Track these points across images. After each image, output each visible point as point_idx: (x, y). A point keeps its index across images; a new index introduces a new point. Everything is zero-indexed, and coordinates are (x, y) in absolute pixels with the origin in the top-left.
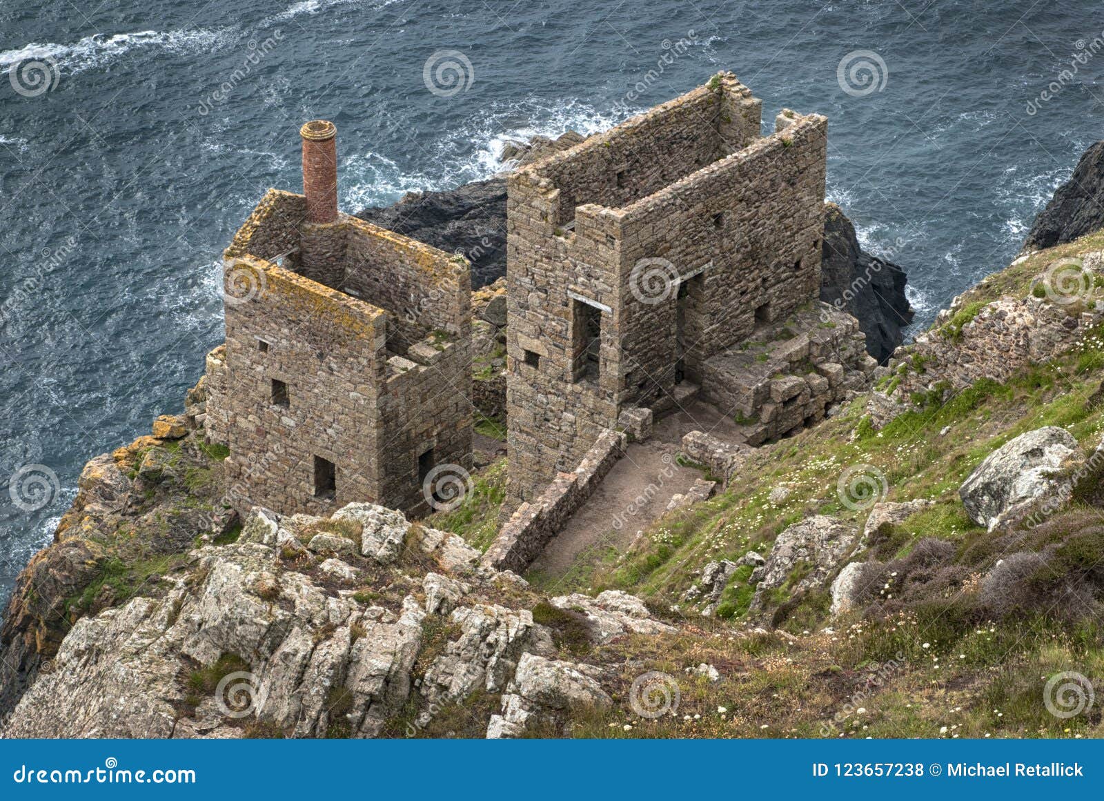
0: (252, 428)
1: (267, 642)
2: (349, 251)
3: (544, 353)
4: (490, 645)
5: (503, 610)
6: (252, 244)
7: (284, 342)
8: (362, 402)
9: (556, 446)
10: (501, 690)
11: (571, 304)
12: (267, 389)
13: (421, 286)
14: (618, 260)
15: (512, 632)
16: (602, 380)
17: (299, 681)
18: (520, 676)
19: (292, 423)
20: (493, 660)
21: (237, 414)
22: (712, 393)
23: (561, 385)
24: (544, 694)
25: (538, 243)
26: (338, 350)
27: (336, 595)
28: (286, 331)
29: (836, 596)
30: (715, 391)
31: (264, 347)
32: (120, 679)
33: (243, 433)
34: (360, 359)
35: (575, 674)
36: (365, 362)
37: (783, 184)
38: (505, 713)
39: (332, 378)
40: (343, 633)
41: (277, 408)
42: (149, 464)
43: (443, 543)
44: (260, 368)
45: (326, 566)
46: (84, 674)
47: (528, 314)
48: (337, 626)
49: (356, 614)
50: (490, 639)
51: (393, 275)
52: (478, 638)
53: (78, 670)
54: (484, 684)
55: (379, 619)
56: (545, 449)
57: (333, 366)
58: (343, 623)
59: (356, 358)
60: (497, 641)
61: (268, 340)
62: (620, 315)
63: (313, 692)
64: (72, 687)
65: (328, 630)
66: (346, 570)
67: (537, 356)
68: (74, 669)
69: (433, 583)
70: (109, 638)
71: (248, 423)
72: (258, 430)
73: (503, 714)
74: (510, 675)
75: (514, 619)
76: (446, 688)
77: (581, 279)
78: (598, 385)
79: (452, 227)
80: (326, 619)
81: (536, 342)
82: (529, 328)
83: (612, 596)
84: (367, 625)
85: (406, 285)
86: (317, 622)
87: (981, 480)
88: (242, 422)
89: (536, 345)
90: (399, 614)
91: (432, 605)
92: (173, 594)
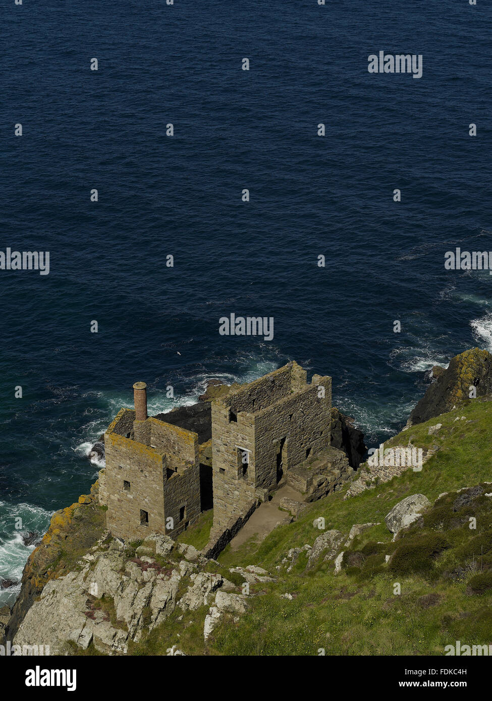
0: (117, 499)
1: (120, 589)
2: (152, 431)
3: (226, 468)
4: (205, 588)
5: (210, 574)
6: (115, 429)
7: (128, 466)
8: (158, 488)
9: (232, 504)
10: (210, 605)
11: (236, 450)
12: (121, 484)
13: (179, 443)
14: (254, 433)
15: (213, 583)
16: (249, 479)
17: (132, 604)
18: (217, 600)
19: (132, 497)
20: (207, 594)
21: (110, 494)
22: (291, 482)
23: (233, 481)
24: (226, 607)
25: (224, 427)
26: (149, 468)
27: (146, 570)
28: (128, 462)
29: (337, 565)
30: (292, 481)
31: (120, 468)
32: (65, 604)
33: (113, 501)
34: (157, 472)
35: (238, 599)
36: (159, 473)
37: (316, 402)
38: (211, 614)
39: (146, 480)
40: (149, 585)
41: (126, 491)
42: (77, 513)
43: (187, 549)
44: (119, 476)
45: (142, 559)
46: (52, 601)
47: (220, 454)
48: (147, 582)
49: (154, 577)
50: (205, 586)
51: (169, 439)
52: (200, 586)
53: (49, 600)
54: (203, 603)
55: (162, 579)
56: (228, 505)
57: (146, 474)
58: (149, 581)
59: (155, 471)
60: (208, 586)
61: (122, 465)
62: (255, 453)
63: (138, 608)
64: (47, 606)
65: (144, 583)
66: (150, 561)
67: (224, 470)
68: (48, 600)
69: (183, 565)
70: (61, 587)
71: (115, 497)
72: (119, 500)
73: (210, 615)
74: (213, 599)
75: (214, 578)
76: (189, 605)
77: (240, 440)
78: (247, 480)
79: (191, 420)
80: (143, 580)
81: (224, 465)
82: (221, 459)
83: (251, 568)
84: (158, 581)
85: (174, 443)
86: (139, 580)
87: (392, 515)
88: (112, 497)
89: (223, 466)
90: (170, 577)
91: (183, 573)
92: (85, 570)
